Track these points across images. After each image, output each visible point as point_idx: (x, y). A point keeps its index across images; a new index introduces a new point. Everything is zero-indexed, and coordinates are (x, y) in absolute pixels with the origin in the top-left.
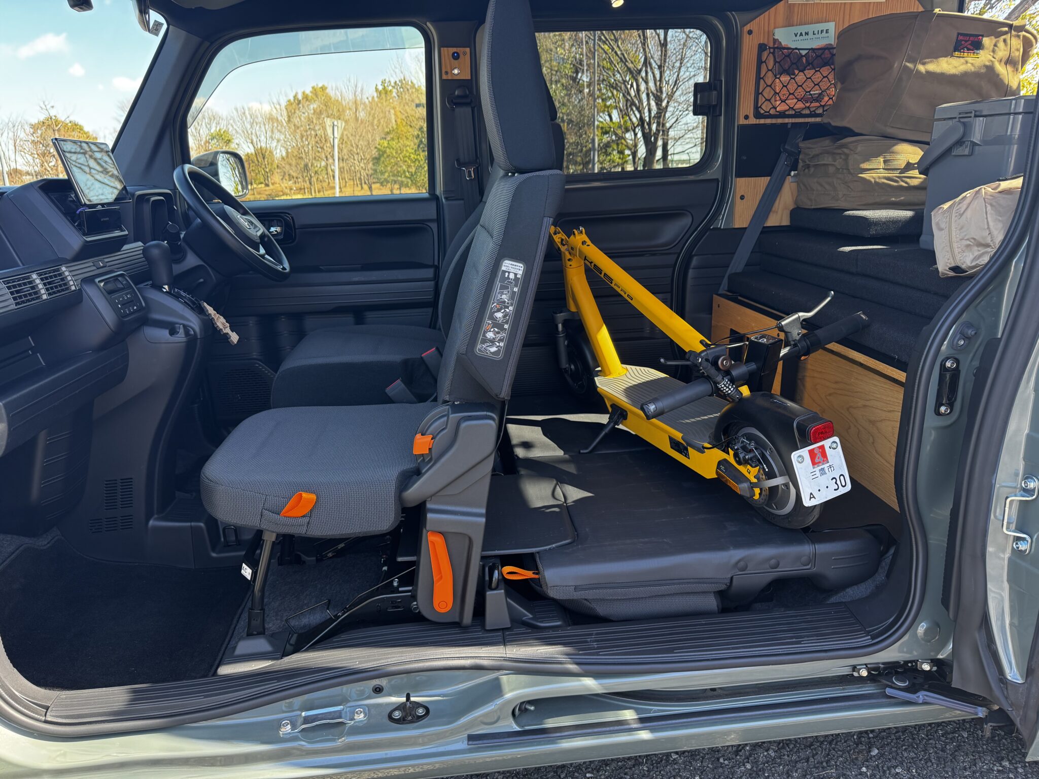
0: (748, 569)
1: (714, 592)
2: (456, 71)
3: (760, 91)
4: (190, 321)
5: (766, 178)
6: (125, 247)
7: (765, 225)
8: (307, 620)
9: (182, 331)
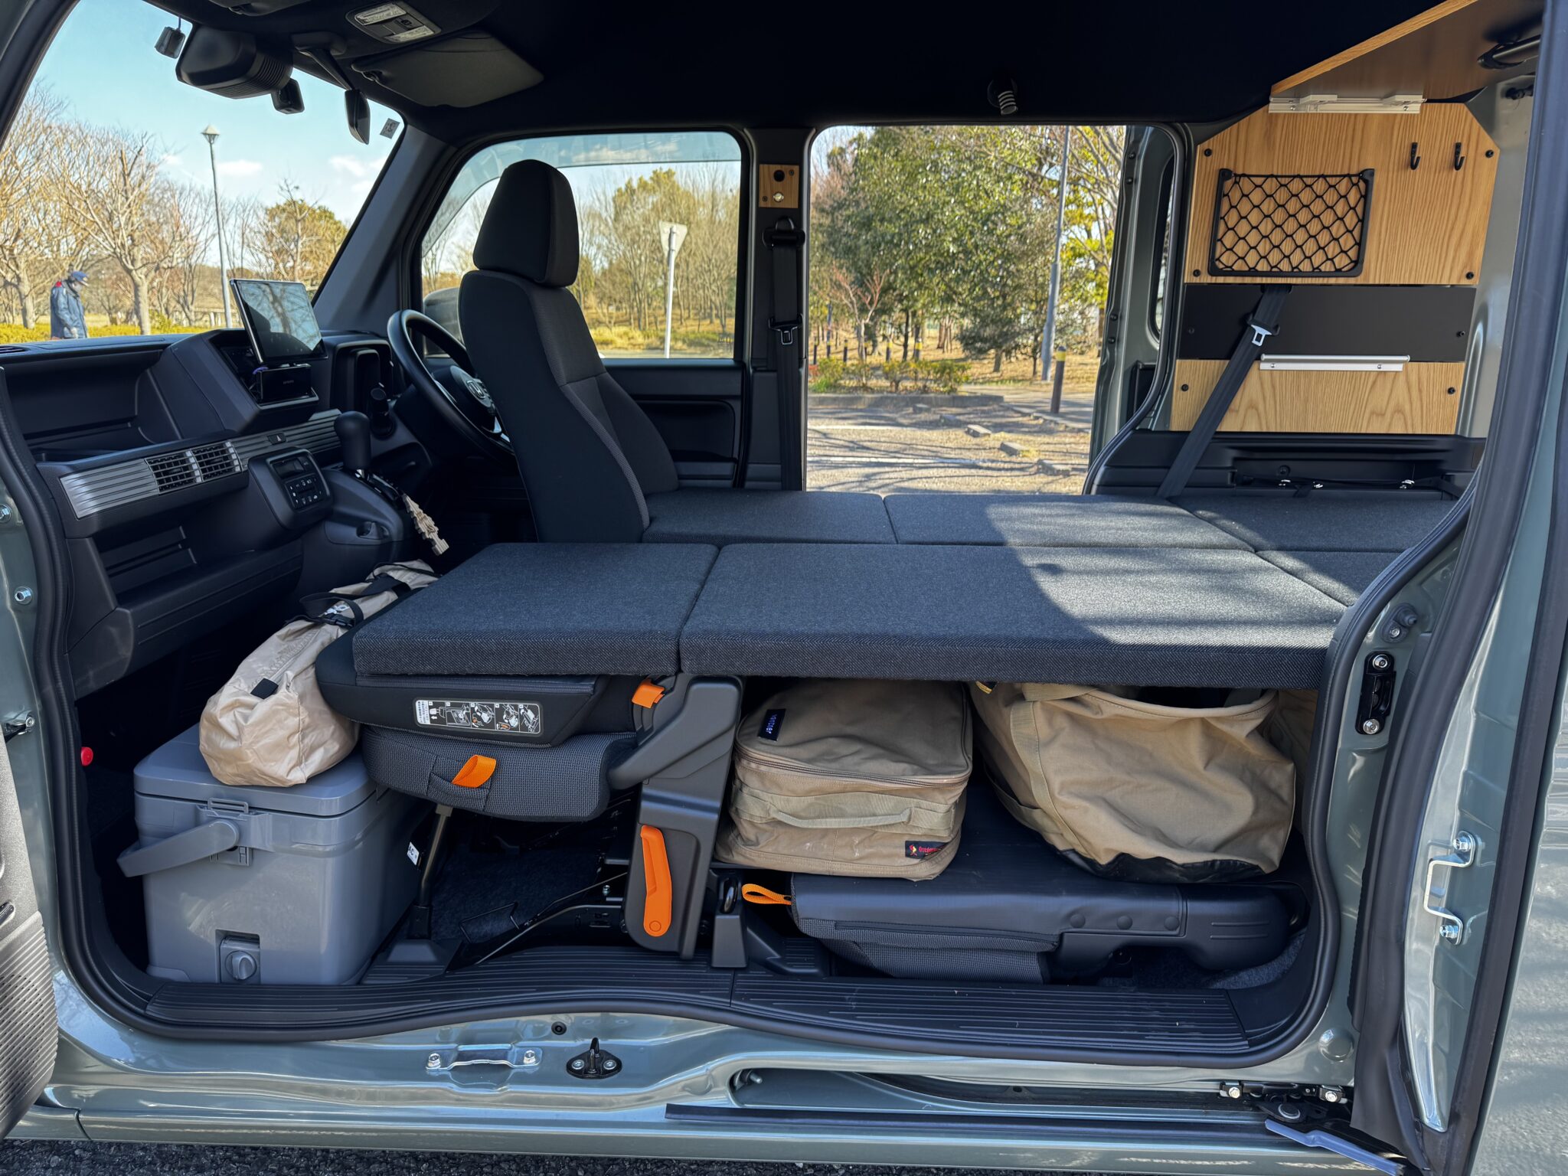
0: (1087, 924)
1: (1038, 954)
2: (779, 197)
3: (1219, 237)
4: (386, 518)
5: (1222, 361)
6: (315, 416)
7: (1218, 430)
8: (489, 927)
9: (373, 530)
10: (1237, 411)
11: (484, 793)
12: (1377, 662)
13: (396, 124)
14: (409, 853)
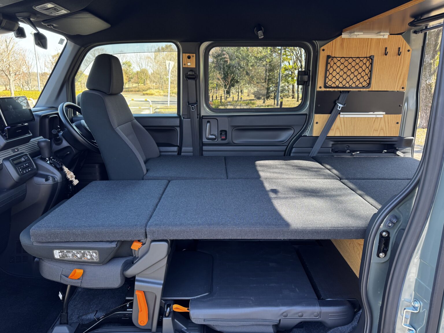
0: (288, 316)
1: (272, 325)
2: (189, 64)
3: (327, 76)
4: (55, 175)
5: (328, 115)
6: (32, 140)
7: (327, 136)
8: (90, 316)
9: (51, 179)
10: (333, 130)
11: (80, 281)
12: (384, 234)
13: (64, 40)
14: (59, 295)
